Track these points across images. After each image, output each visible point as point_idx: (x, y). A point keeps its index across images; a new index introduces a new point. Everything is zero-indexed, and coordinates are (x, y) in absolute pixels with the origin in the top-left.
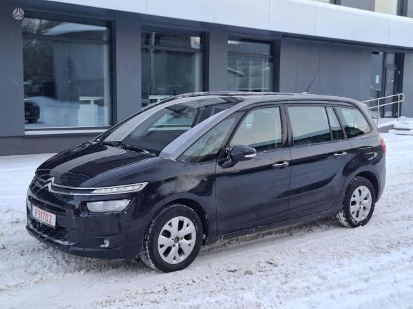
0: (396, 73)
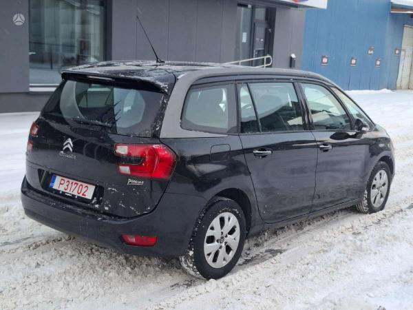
0: (266, 30)
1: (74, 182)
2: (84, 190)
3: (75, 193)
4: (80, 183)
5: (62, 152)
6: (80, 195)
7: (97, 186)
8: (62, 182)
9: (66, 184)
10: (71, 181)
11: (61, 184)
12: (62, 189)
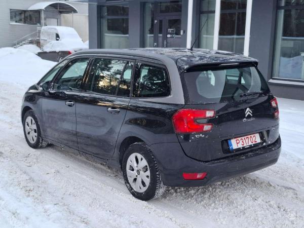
1: (246, 137)
2: (254, 139)
3: (250, 144)
4: (249, 136)
5: (245, 119)
6: (254, 143)
7: (259, 133)
8: (238, 142)
9: (241, 142)
10: (243, 138)
11: (237, 143)
12: (240, 146)
